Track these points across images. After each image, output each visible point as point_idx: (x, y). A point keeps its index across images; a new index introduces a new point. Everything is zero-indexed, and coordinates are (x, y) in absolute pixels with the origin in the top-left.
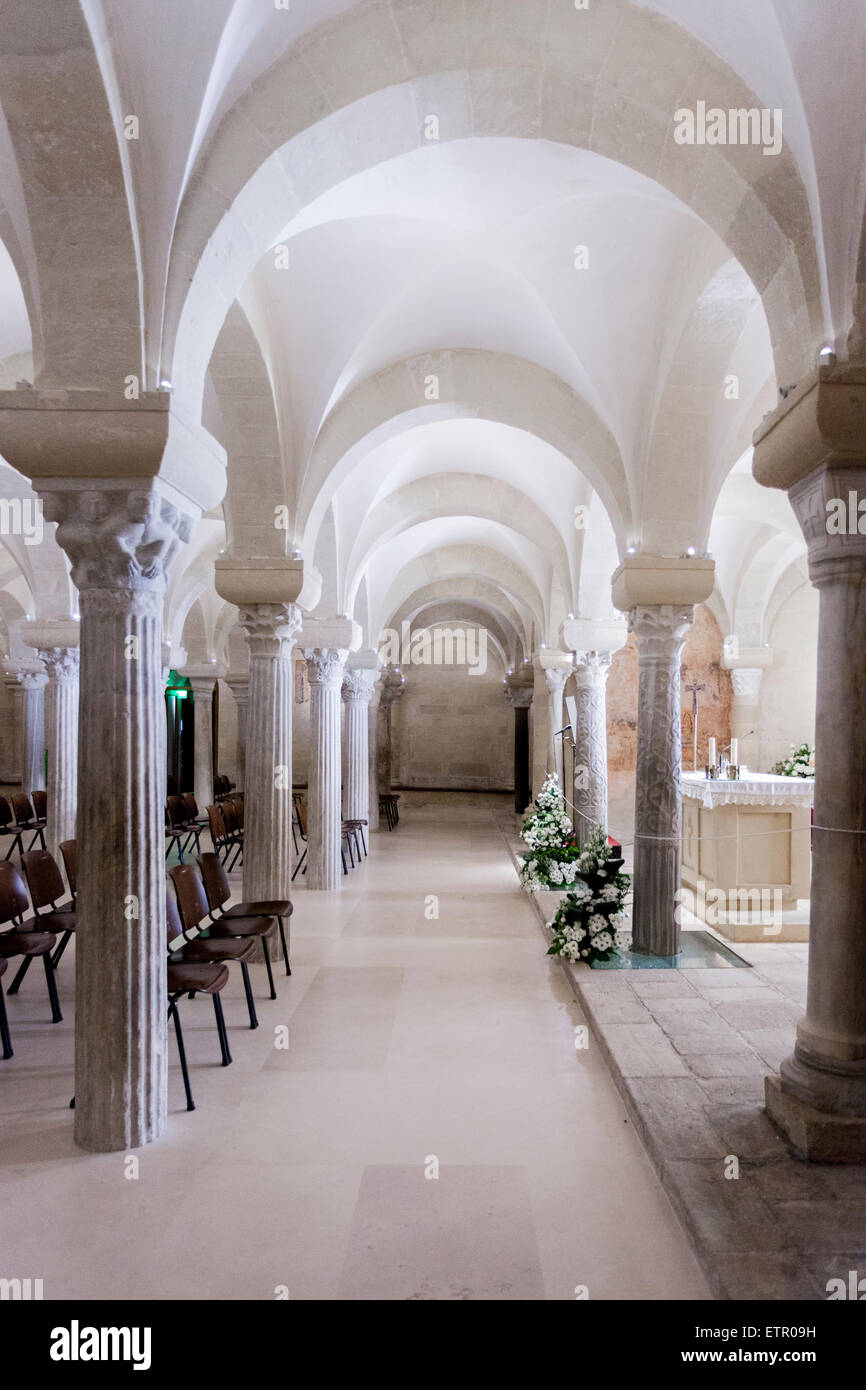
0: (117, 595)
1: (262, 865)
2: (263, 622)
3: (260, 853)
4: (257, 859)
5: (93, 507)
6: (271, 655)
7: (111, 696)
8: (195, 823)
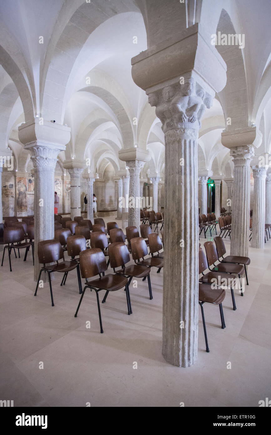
0: (178, 131)
1: (237, 242)
2: (239, 153)
3: (237, 238)
4: (236, 239)
5: (167, 94)
6: (242, 165)
7: (176, 176)
8: (215, 222)
